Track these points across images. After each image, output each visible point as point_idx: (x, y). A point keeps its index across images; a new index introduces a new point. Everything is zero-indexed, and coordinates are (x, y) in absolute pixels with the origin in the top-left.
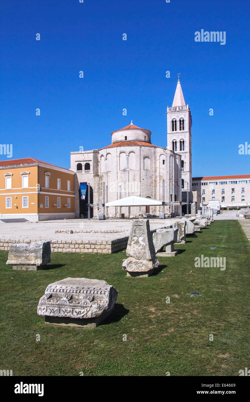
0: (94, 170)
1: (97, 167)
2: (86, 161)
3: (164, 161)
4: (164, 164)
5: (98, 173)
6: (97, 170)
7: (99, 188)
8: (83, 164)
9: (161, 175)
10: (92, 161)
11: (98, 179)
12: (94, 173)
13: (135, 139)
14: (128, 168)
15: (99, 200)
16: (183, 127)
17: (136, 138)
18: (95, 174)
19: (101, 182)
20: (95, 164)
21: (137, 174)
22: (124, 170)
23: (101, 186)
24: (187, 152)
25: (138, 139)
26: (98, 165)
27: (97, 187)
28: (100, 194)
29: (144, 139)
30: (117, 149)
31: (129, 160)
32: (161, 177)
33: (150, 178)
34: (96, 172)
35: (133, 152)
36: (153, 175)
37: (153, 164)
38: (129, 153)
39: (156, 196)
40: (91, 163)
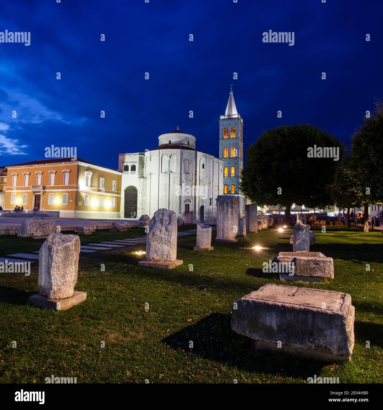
0: (139, 172)
1: (142, 169)
3: (203, 165)
4: (203, 168)
5: (143, 174)
6: (143, 172)
7: (143, 189)
8: (130, 165)
9: (201, 178)
10: (138, 162)
11: (143, 180)
14: (169, 171)
15: (143, 201)
17: (179, 143)
18: (140, 176)
19: (145, 183)
20: (141, 166)
21: (177, 177)
22: (166, 173)
23: (145, 187)
26: (143, 167)
27: (141, 188)
28: (144, 195)
29: (187, 144)
30: (159, 152)
31: (170, 163)
32: (200, 181)
33: (190, 181)
34: (141, 174)
35: (173, 155)
36: (193, 178)
37: (193, 168)
38: (170, 156)
39: (195, 199)
40: (137, 165)
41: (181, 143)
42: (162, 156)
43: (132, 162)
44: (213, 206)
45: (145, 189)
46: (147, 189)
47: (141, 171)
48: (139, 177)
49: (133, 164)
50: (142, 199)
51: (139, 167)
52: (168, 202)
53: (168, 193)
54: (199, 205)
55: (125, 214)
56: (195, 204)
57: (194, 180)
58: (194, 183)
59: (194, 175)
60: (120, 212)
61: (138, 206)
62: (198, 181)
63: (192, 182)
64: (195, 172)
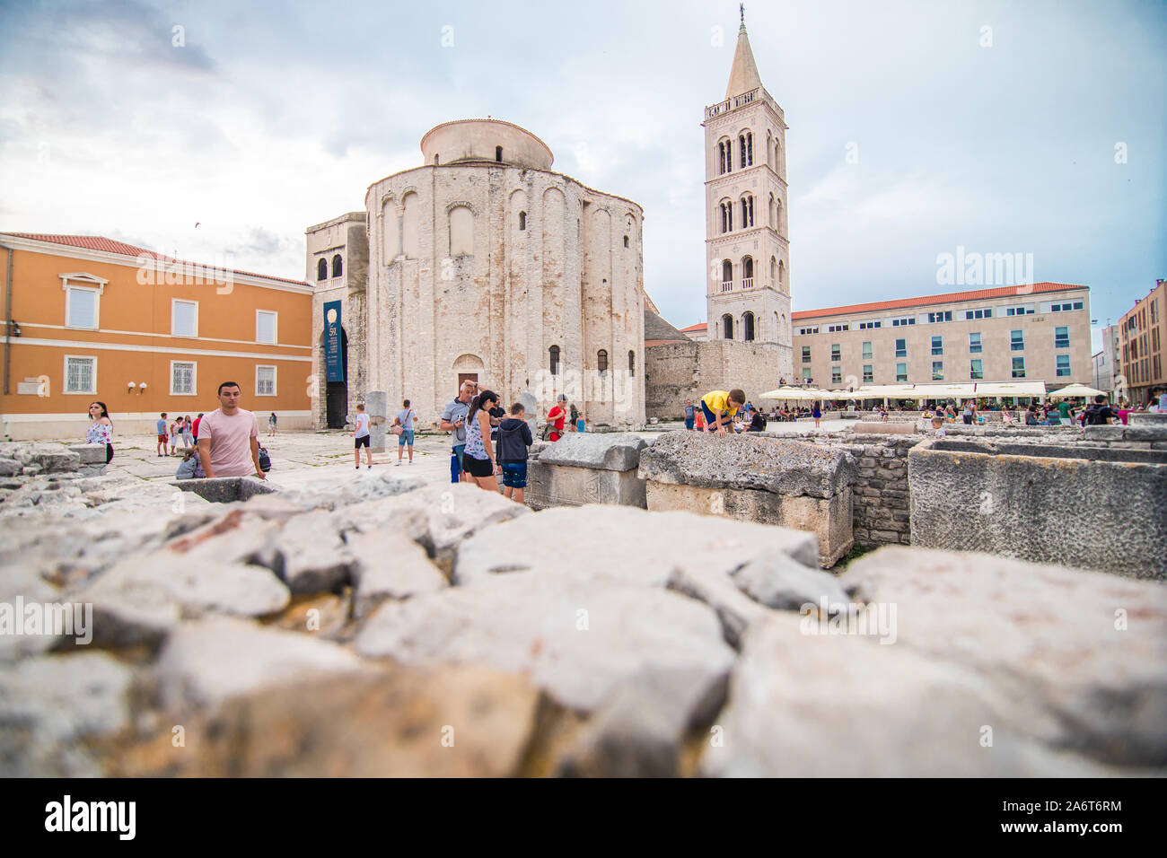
0: (350, 276)
1: (361, 267)
2: (334, 249)
3: (523, 215)
4: (523, 226)
5: (366, 284)
6: (365, 276)
7: (360, 330)
8: (329, 258)
10: (347, 247)
11: (359, 302)
12: (350, 286)
13: (460, 160)
14: (402, 254)
15: (360, 370)
16: (750, 158)
17: (463, 156)
18: (356, 290)
19: (364, 311)
20: (358, 257)
21: (423, 271)
22: (392, 264)
23: (364, 323)
24: (760, 229)
25: (469, 159)
26: (367, 261)
27: (356, 329)
28: (363, 353)
30: (376, 195)
31: (404, 225)
32: (514, 280)
33: (476, 285)
34: (359, 282)
35: (412, 193)
36: (488, 275)
37: (487, 234)
38: (404, 200)
39: (502, 352)
40: (344, 254)
42: (384, 204)
45: (365, 333)
46: (369, 329)
47: (357, 274)
48: (351, 292)
49: (336, 252)
50: (357, 365)
51: (349, 260)
52: (400, 368)
53: (398, 335)
54: (511, 377)
55: (326, 415)
56: (500, 372)
57: (495, 281)
58: (492, 290)
59: (492, 261)
60: (310, 409)
61: (349, 390)
62: (508, 280)
63: (486, 288)
64: (496, 251)
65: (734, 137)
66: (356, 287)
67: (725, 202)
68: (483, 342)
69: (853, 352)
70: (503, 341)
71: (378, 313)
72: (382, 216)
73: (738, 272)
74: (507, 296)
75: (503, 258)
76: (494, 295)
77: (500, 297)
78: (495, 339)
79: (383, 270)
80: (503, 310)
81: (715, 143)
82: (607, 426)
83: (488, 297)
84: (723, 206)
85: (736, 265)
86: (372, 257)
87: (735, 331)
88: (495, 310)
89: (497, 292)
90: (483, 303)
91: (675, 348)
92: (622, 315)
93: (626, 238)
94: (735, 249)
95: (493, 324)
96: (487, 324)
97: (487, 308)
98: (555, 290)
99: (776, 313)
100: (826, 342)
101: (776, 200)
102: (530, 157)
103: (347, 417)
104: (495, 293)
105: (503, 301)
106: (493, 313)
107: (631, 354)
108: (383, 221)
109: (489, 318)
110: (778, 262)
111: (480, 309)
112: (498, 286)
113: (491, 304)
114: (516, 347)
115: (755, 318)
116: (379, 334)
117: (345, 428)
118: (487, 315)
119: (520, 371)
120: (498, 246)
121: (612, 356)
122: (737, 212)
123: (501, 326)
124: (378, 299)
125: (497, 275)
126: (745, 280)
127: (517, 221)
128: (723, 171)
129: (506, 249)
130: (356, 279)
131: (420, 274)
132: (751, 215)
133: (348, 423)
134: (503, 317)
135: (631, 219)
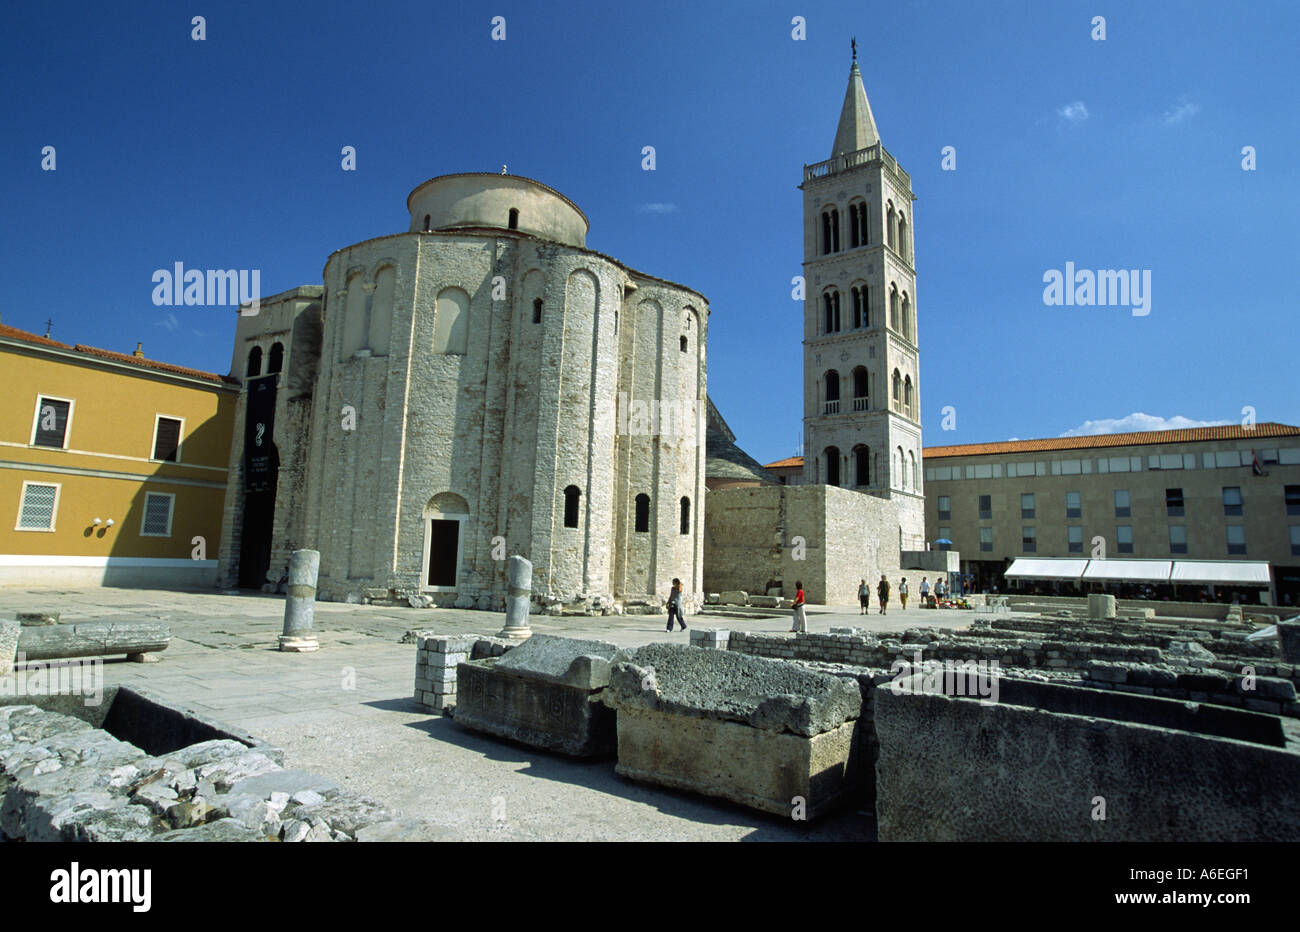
0: (293, 372)
1: (309, 362)
3: (538, 304)
4: (537, 319)
6: (312, 373)
7: (299, 449)
8: (266, 348)
9: (524, 378)
10: (291, 333)
11: (301, 409)
14: (366, 348)
15: (292, 506)
16: (865, 235)
18: (299, 392)
19: (306, 422)
20: (306, 347)
21: (393, 373)
22: (352, 361)
23: (305, 440)
24: (878, 331)
25: (472, 223)
26: (318, 354)
27: (292, 448)
28: (300, 482)
29: (504, 222)
30: (339, 265)
31: (373, 309)
32: (519, 391)
33: (467, 396)
34: (305, 383)
35: (389, 266)
36: (485, 382)
37: (486, 326)
38: (376, 276)
39: (496, 492)
40: (287, 342)
41: (471, 219)
42: (349, 279)
43: (274, 334)
44: (587, 535)
45: (305, 454)
46: (311, 449)
47: (302, 371)
48: (292, 396)
49: (277, 339)
50: (289, 498)
51: (293, 350)
52: (349, 507)
53: (351, 460)
54: (508, 528)
55: (237, 567)
56: (493, 520)
57: (492, 390)
58: (487, 404)
59: (491, 363)
60: (217, 558)
61: (274, 533)
62: (512, 391)
63: (480, 400)
64: (497, 348)
65: (843, 207)
66: (300, 388)
67: (831, 292)
68: (469, 477)
69: (1008, 508)
70: (499, 475)
71: (326, 428)
72: (346, 296)
73: (847, 388)
74: (509, 414)
75: (507, 359)
76: (490, 411)
77: (500, 413)
78: (486, 473)
79: (337, 368)
80: (502, 431)
81: (818, 212)
82: (644, 604)
83: (481, 412)
84: (827, 296)
85: (845, 378)
86: (325, 350)
87: (842, 471)
88: (492, 432)
89: (494, 407)
90: (474, 420)
91: (752, 494)
92: (673, 445)
93: (683, 340)
94: (845, 356)
95: (487, 450)
96: (478, 450)
97: (478, 428)
98: (577, 408)
99: (900, 448)
100: (971, 492)
101: (900, 293)
102: (555, 225)
103: (269, 573)
104: (491, 407)
105: (503, 420)
106: (487, 436)
107: (685, 502)
108: (345, 302)
109: (481, 442)
110: (903, 378)
111: (469, 429)
112: (496, 398)
113: (486, 424)
114: (516, 486)
115: (872, 455)
116: (324, 457)
117: (264, 588)
118: (479, 437)
119: (519, 520)
120: (501, 343)
121: (656, 503)
122: (846, 306)
123: (498, 454)
124: (327, 409)
125: (499, 382)
126: (857, 399)
127: (530, 311)
128: (827, 251)
129: (513, 348)
130: (298, 376)
131: (390, 377)
132: (866, 310)
133: (269, 582)
134: (501, 442)
135: (692, 314)
